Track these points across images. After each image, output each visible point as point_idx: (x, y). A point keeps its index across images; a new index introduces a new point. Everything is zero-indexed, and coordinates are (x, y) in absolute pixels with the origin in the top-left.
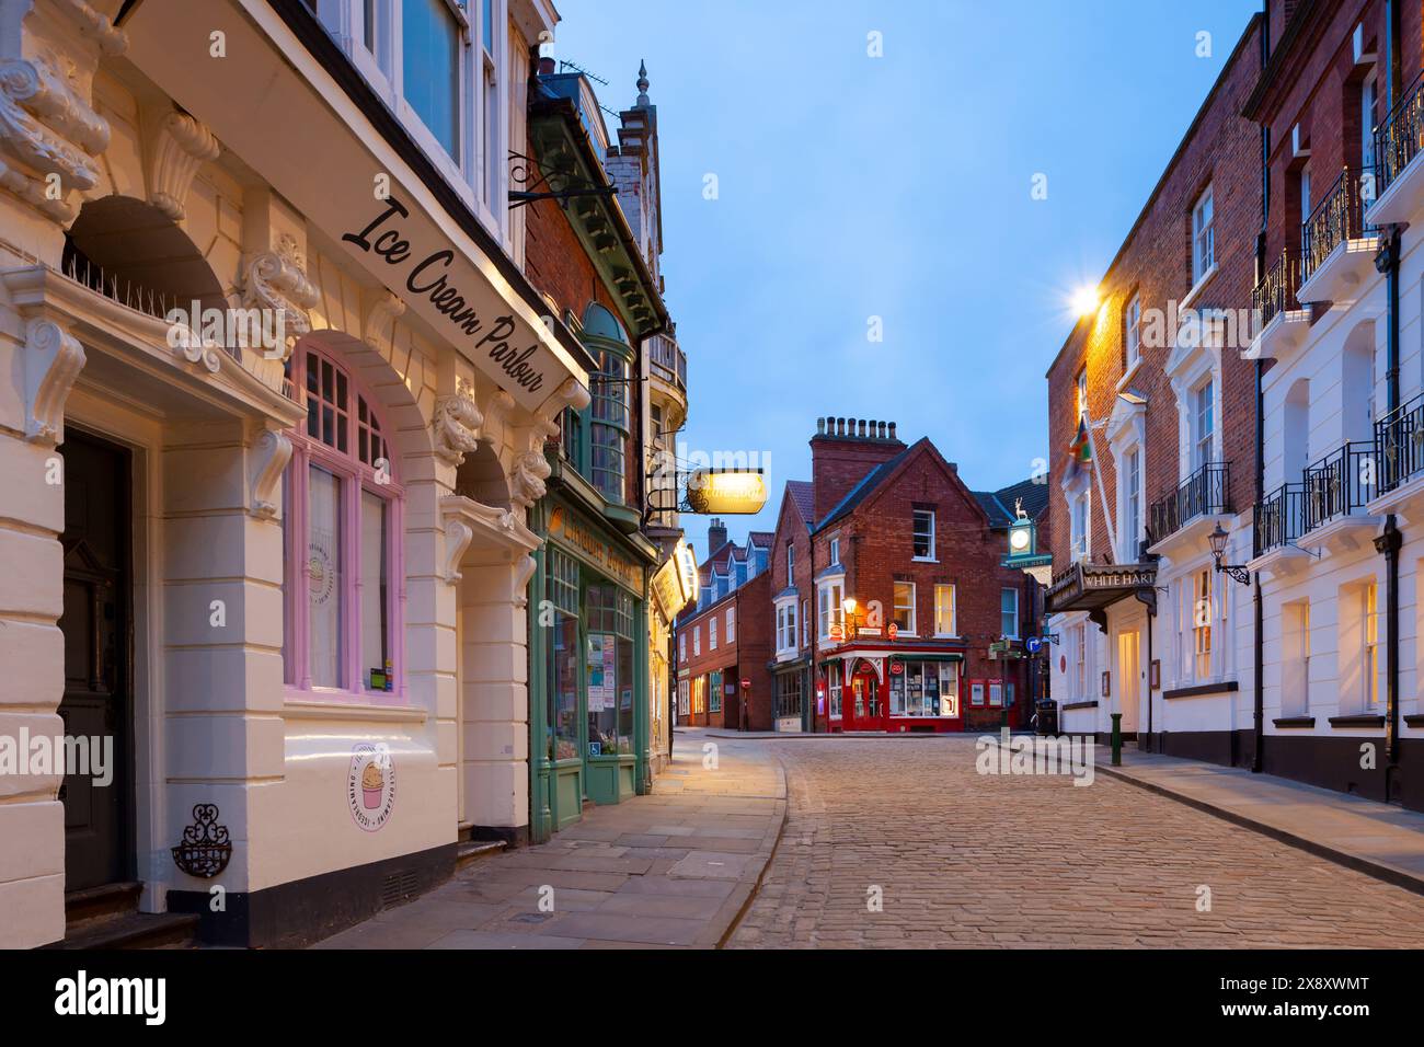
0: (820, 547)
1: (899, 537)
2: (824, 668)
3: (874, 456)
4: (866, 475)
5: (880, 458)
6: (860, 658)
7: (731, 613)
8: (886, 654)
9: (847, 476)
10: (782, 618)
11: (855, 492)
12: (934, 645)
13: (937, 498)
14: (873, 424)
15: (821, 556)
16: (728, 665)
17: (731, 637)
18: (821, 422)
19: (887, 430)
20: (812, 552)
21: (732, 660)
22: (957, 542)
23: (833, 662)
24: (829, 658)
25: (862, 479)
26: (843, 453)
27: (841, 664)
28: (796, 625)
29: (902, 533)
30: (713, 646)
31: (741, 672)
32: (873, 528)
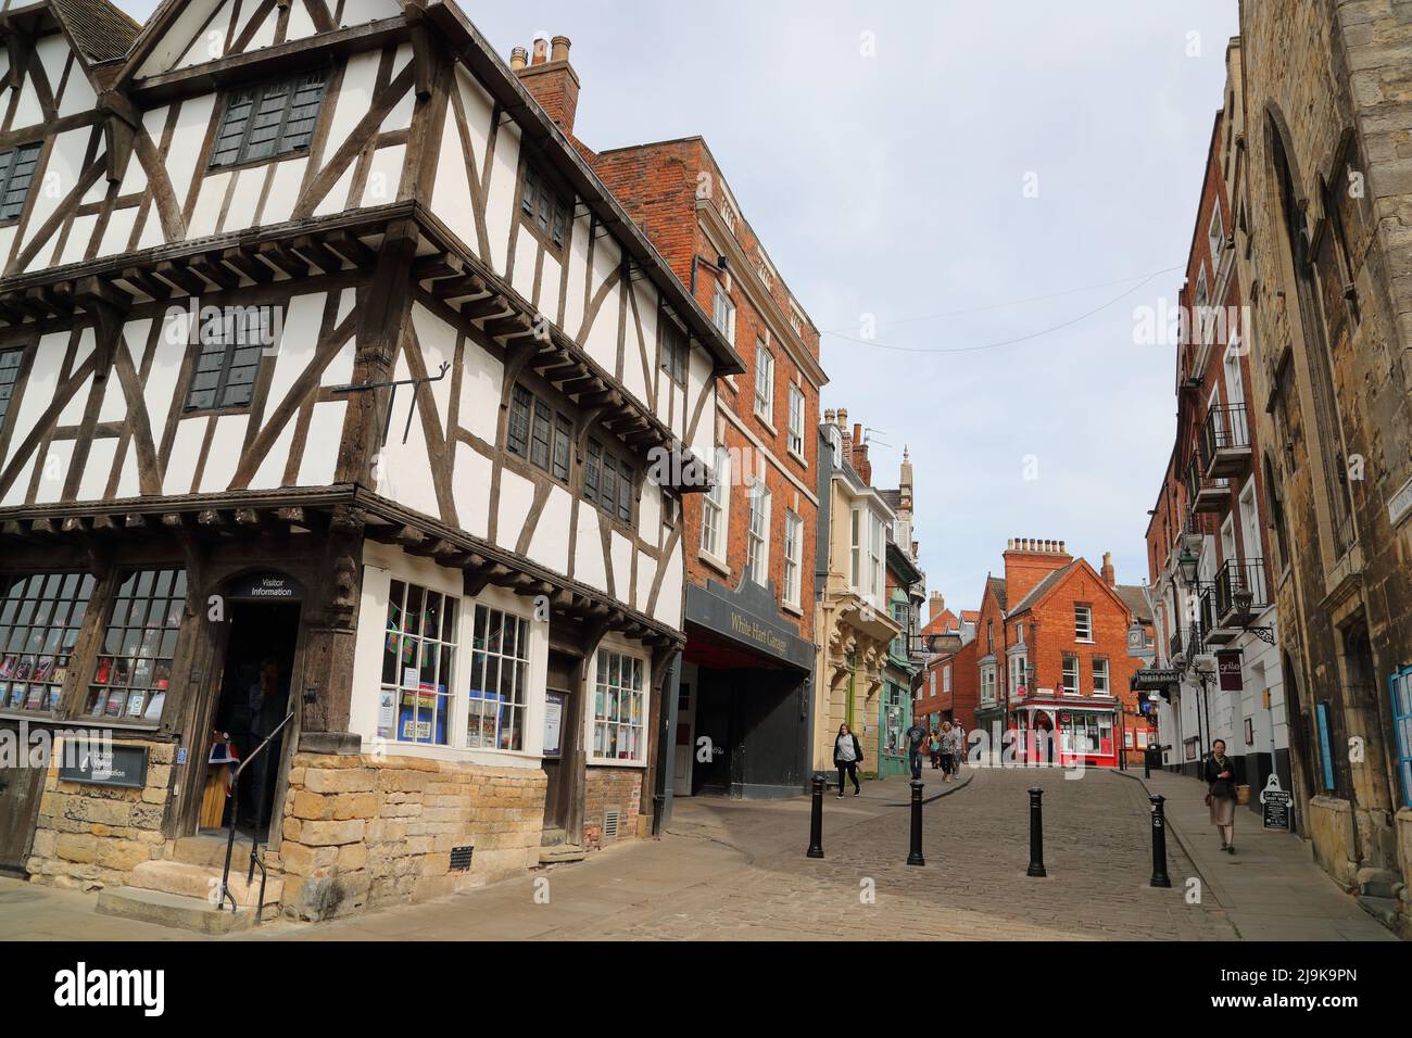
0: (1010, 628)
1: (1065, 625)
2: (1015, 715)
3: (1048, 565)
4: (1043, 578)
5: (1054, 565)
6: (1039, 710)
7: (947, 671)
8: (1057, 708)
9: (1030, 578)
10: (984, 677)
11: (1035, 589)
12: (1093, 702)
13: (1092, 599)
14: (1047, 542)
15: (1011, 635)
16: (945, 708)
17: (947, 688)
18: (1010, 542)
19: (1058, 546)
20: (1005, 631)
21: (947, 706)
22: (1108, 628)
23: (1021, 711)
24: (1018, 708)
25: (1040, 580)
26: (1026, 563)
27: (1025, 714)
28: (995, 682)
29: (1067, 622)
30: (933, 693)
31: (955, 713)
32: (1046, 619)
